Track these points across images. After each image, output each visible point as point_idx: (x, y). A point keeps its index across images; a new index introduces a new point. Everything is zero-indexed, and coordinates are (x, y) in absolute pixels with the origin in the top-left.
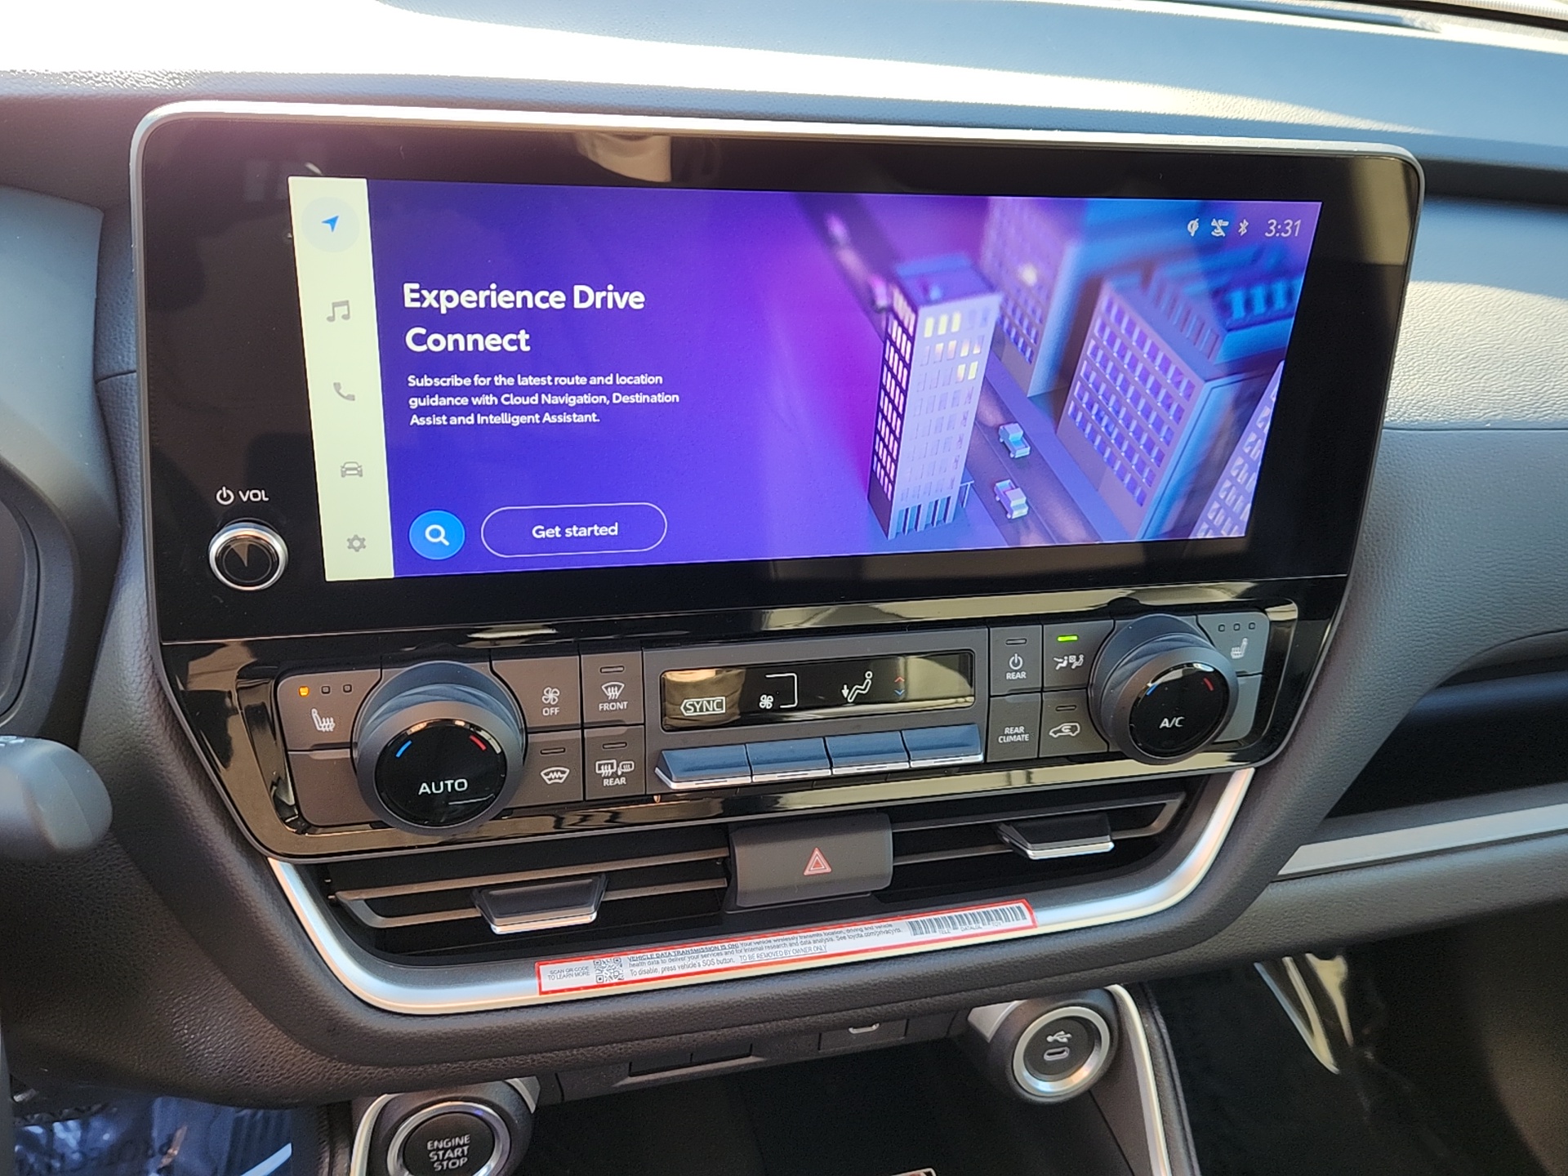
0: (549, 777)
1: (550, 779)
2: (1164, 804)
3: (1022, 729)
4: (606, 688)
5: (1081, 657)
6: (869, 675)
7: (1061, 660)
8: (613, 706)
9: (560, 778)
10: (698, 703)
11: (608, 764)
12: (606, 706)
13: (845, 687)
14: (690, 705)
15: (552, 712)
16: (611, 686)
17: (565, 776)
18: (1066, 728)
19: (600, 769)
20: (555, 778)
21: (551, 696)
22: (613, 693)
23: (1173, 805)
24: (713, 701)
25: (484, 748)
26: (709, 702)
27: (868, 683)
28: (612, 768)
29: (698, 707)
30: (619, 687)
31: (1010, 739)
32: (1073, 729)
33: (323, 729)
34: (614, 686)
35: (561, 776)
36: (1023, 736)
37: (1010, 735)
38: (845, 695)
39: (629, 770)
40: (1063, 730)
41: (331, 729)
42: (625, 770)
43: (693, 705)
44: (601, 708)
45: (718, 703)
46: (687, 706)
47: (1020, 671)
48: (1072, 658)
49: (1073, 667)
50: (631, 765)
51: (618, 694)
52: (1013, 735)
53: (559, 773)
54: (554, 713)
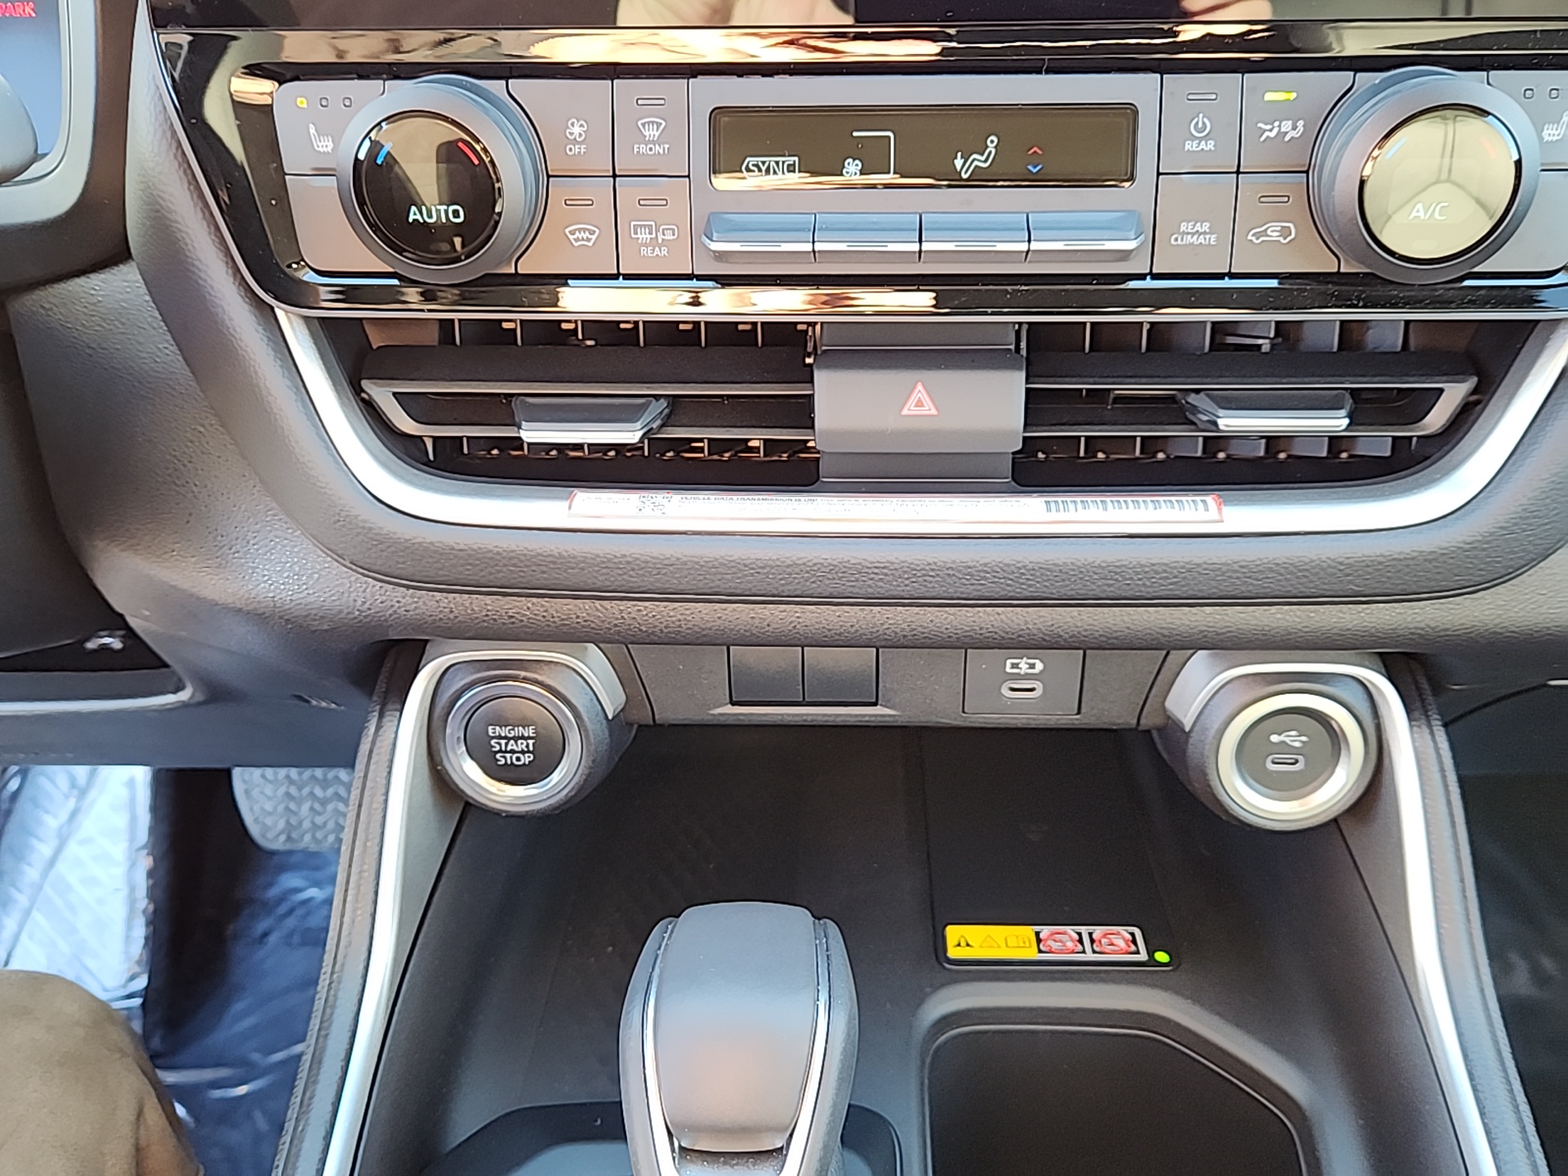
0: (575, 237)
1: (577, 240)
2: (1441, 391)
3: (1206, 227)
4: (643, 125)
5: (1300, 124)
6: (992, 142)
7: (1269, 127)
8: (651, 149)
9: (589, 240)
10: (764, 163)
11: (645, 226)
12: (643, 149)
13: (959, 154)
14: (753, 165)
15: (577, 150)
16: (649, 123)
17: (594, 237)
18: (1273, 232)
19: (636, 233)
20: (583, 239)
21: (576, 130)
22: (651, 133)
23: (1454, 394)
24: (783, 162)
25: (476, 162)
26: (777, 163)
27: (990, 152)
28: (650, 233)
29: (764, 169)
30: (659, 125)
31: (1189, 239)
32: (1285, 232)
33: (321, 149)
34: (653, 122)
35: (590, 237)
36: (1208, 237)
37: (1188, 233)
38: (959, 168)
39: (672, 237)
40: (1269, 232)
41: (329, 149)
42: (666, 238)
43: (757, 166)
44: (636, 150)
45: (789, 165)
46: (750, 166)
47: (1206, 138)
48: (1287, 126)
49: (1287, 138)
50: (673, 230)
51: (657, 134)
52: (1193, 234)
53: (587, 233)
54: (579, 152)
